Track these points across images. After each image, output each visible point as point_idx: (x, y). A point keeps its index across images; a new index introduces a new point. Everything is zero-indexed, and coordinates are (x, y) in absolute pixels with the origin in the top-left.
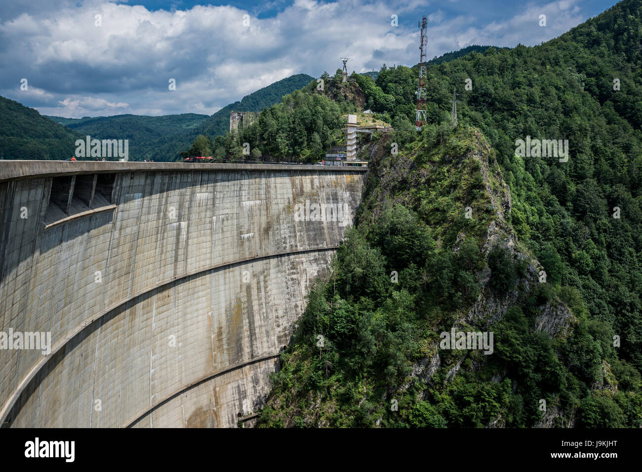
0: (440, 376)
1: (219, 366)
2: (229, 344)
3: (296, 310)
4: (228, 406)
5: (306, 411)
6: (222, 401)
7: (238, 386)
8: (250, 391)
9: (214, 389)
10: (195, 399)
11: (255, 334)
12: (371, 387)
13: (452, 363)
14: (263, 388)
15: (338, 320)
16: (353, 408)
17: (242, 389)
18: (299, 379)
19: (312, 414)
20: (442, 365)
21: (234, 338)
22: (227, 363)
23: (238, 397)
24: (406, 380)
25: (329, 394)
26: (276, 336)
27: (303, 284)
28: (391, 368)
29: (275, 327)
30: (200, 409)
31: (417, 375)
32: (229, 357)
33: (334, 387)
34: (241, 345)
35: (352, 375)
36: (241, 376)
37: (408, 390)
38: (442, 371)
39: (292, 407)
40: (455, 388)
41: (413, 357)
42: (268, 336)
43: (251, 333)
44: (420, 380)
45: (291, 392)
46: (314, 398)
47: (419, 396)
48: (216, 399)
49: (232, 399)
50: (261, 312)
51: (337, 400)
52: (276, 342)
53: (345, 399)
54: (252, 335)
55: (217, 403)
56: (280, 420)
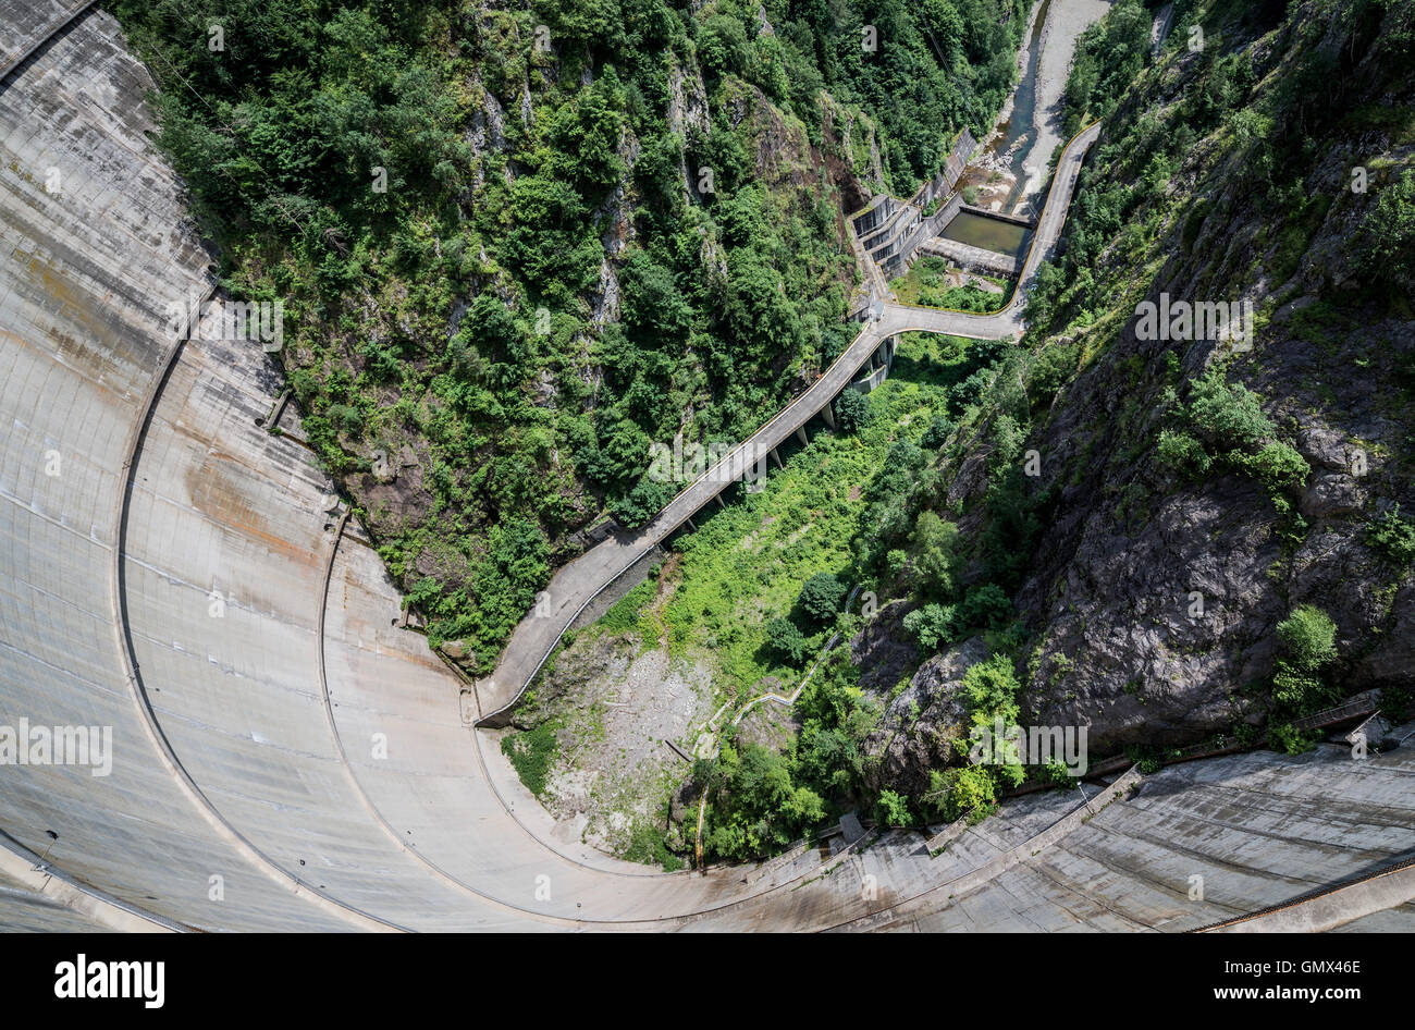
0: (515, 126)
1: (138, 392)
2: (107, 345)
3: (156, 190)
4: (226, 427)
5: (364, 327)
6: (209, 430)
7: (209, 389)
8: (235, 379)
9: (175, 428)
10: (165, 469)
11: (132, 290)
12: (432, 217)
13: (517, 94)
14: (250, 358)
15: (272, 149)
16: (434, 266)
17: (219, 387)
18: (301, 293)
19: (377, 323)
20: (505, 108)
21: (103, 328)
22: (148, 376)
23: (227, 404)
24: (473, 167)
25: (375, 276)
26: (173, 262)
27: (109, 127)
28: (443, 165)
29: (153, 248)
30: (190, 472)
31: (482, 149)
32: (137, 364)
33: (375, 260)
34: (129, 328)
35: (386, 223)
36: (192, 371)
37: (485, 180)
38: (511, 116)
39: (334, 341)
40: (546, 130)
41: (457, 124)
42: (159, 274)
43: (122, 294)
44: (492, 153)
45: (309, 324)
46: (357, 300)
47: (506, 177)
48: (196, 437)
49: (222, 414)
50: (94, 242)
51: (397, 274)
52: (186, 272)
53: (409, 264)
54: (128, 295)
55: (205, 441)
56: (336, 374)
